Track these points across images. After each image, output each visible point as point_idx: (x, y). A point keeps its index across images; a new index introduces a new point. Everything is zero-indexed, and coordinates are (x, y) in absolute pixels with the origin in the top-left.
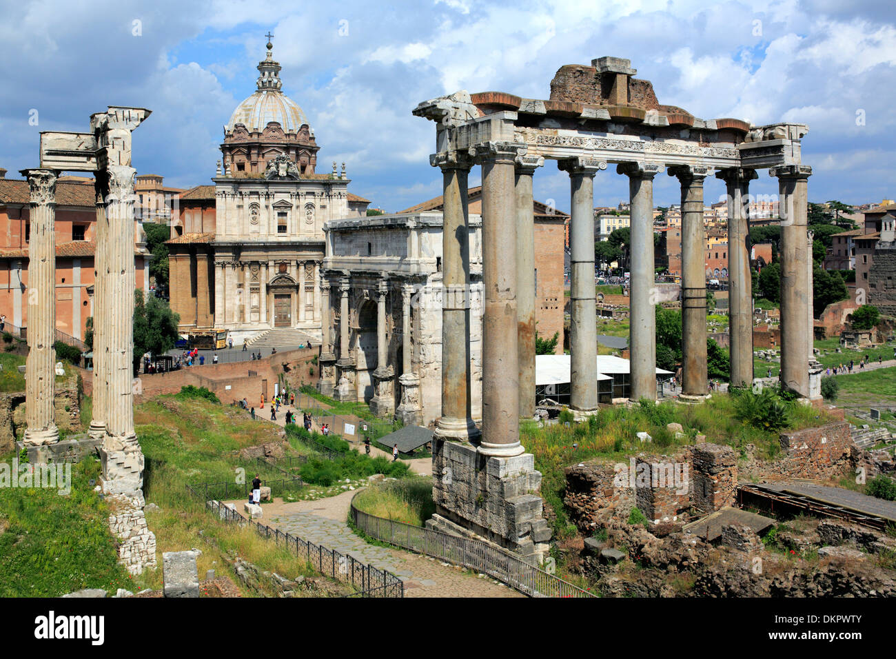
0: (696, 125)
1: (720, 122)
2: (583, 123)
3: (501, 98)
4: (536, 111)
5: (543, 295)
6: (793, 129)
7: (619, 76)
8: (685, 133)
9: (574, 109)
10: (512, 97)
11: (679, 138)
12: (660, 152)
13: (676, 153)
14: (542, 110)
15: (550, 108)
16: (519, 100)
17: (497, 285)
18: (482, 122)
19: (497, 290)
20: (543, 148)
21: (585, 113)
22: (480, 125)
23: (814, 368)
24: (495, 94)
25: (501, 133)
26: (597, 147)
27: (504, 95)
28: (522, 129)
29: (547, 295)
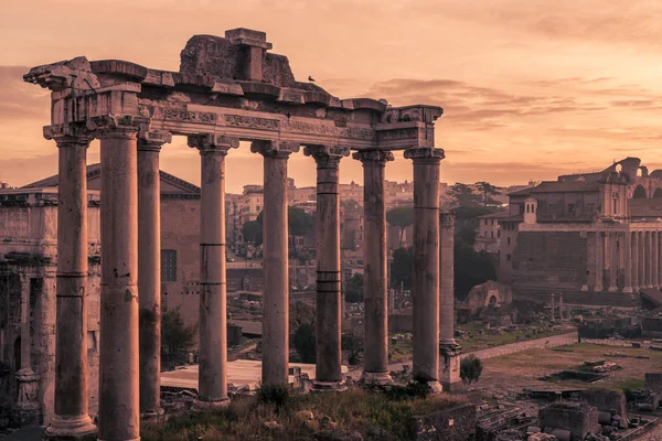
0: (331, 104)
1: (356, 101)
2: (214, 98)
3: (124, 68)
4: (164, 83)
5: (184, 279)
6: (426, 112)
7: (253, 50)
8: (321, 113)
9: (205, 81)
10: (136, 66)
11: (315, 116)
12: (294, 130)
13: (311, 132)
14: (170, 82)
15: (179, 81)
16: (144, 70)
17: (115, 270)
18: (102, 94)
19: (116, 275)
20: (171, 124)
21: (216, 88)
22: (99, 97)
23: (454, 350)
24: (119, 63)
25: (122, 106)
26: (229, 123)
27: (128, 64)
28: (147, 102)
29: (188, 279)
